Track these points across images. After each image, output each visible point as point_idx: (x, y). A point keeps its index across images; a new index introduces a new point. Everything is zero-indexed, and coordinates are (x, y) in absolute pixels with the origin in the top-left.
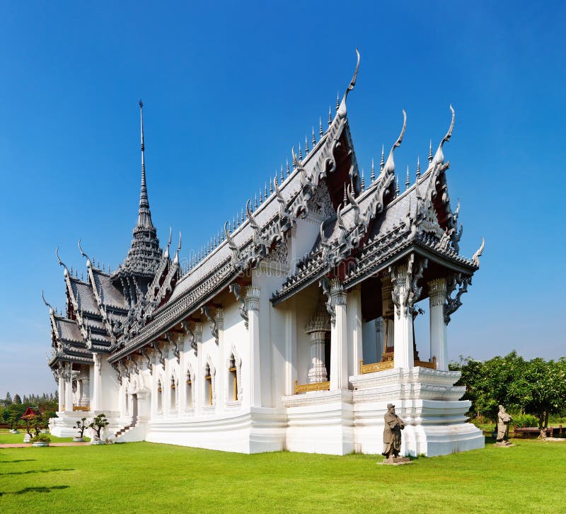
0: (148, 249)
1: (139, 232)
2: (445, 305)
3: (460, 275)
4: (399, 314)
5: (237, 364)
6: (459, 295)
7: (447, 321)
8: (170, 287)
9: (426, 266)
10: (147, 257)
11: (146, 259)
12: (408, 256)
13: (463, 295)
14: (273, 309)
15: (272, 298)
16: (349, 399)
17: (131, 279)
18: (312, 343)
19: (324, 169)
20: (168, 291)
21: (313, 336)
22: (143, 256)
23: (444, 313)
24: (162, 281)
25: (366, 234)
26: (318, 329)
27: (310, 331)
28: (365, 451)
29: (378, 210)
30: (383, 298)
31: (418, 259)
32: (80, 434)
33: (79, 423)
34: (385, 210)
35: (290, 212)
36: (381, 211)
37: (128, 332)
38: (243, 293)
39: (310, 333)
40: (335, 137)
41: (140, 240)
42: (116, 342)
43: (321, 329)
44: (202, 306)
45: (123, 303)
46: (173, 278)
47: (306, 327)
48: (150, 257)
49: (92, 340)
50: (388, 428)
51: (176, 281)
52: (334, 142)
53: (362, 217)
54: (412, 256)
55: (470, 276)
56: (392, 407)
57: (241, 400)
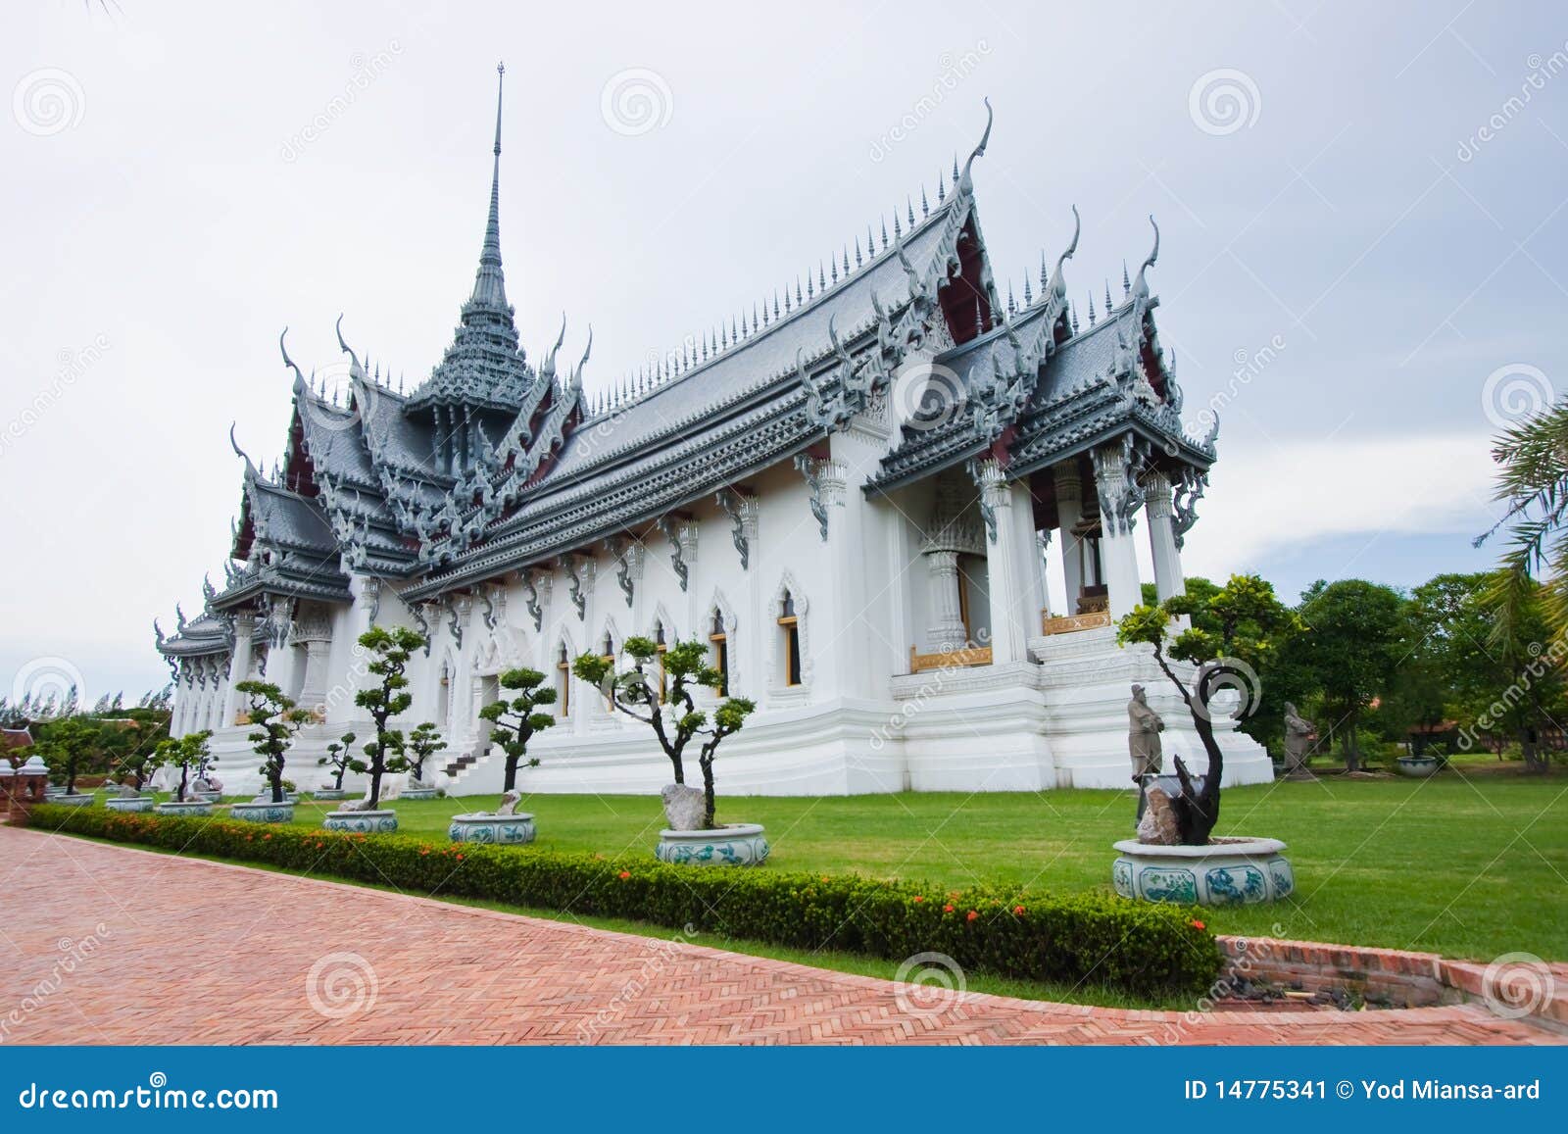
0: (496, 349)
1: (478, 313)
2: (1173, 519)
3: (1193, 470)
4: (1112, 530)
5: (798, 610)
6: (1192, 501)
7: (1179, 544)
8: (561, 438)
9: (1149, 453)
10: (494, 366)
11: (492, 370)
12: (1123, 435)
13: (1198, 501)
14: (866, 505)
15: (865, 483)
16: (1033, 682)
17: (459, 411)
18: (933, 572)
19: (944, 274)
20: (554, 445)
21: (935, 559)
22: (487, 364)
23: (1174, 532)
24: (538, 421)
25: (1034, 390)
26: (946, 548)
27: (931, 549)
28: (1081, 781)
29: (1048, 351)
30: (1058, 497)
31: (1139, 440)
32: (335, 778)
33: (334, 748)
34: (1060, 352)
35: (896, 337)
36: (1052, 353)
37: (461, 530)
38: (814, 471)
39: (927, 554)
40: (957, 223)
41: (478, 329)
42: (431, 553)
43: (952, 547)
44: (719, 491)
45: (431, 462)
46: (569, 417)
47: (919, 543)
48: (500, 367)
49: (368, 547)
50: (1138, 728)
51: (574, 424)
52: (958, 231)
53: (1026, 362)
54: (1130, 437)
55: (1203, 472)
56: (1139, 694)
57: (810, 684)
